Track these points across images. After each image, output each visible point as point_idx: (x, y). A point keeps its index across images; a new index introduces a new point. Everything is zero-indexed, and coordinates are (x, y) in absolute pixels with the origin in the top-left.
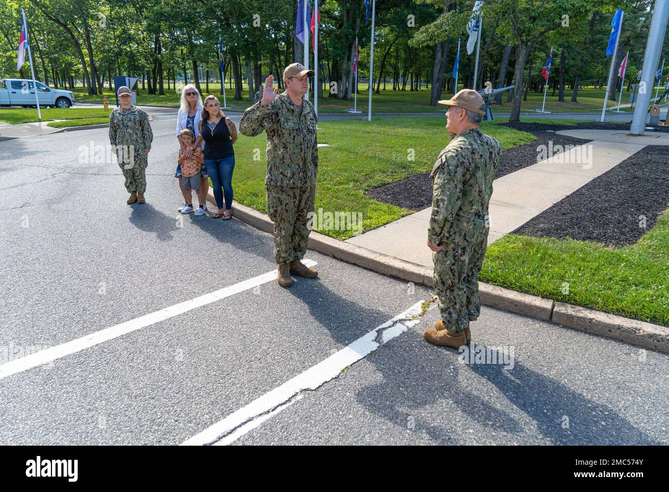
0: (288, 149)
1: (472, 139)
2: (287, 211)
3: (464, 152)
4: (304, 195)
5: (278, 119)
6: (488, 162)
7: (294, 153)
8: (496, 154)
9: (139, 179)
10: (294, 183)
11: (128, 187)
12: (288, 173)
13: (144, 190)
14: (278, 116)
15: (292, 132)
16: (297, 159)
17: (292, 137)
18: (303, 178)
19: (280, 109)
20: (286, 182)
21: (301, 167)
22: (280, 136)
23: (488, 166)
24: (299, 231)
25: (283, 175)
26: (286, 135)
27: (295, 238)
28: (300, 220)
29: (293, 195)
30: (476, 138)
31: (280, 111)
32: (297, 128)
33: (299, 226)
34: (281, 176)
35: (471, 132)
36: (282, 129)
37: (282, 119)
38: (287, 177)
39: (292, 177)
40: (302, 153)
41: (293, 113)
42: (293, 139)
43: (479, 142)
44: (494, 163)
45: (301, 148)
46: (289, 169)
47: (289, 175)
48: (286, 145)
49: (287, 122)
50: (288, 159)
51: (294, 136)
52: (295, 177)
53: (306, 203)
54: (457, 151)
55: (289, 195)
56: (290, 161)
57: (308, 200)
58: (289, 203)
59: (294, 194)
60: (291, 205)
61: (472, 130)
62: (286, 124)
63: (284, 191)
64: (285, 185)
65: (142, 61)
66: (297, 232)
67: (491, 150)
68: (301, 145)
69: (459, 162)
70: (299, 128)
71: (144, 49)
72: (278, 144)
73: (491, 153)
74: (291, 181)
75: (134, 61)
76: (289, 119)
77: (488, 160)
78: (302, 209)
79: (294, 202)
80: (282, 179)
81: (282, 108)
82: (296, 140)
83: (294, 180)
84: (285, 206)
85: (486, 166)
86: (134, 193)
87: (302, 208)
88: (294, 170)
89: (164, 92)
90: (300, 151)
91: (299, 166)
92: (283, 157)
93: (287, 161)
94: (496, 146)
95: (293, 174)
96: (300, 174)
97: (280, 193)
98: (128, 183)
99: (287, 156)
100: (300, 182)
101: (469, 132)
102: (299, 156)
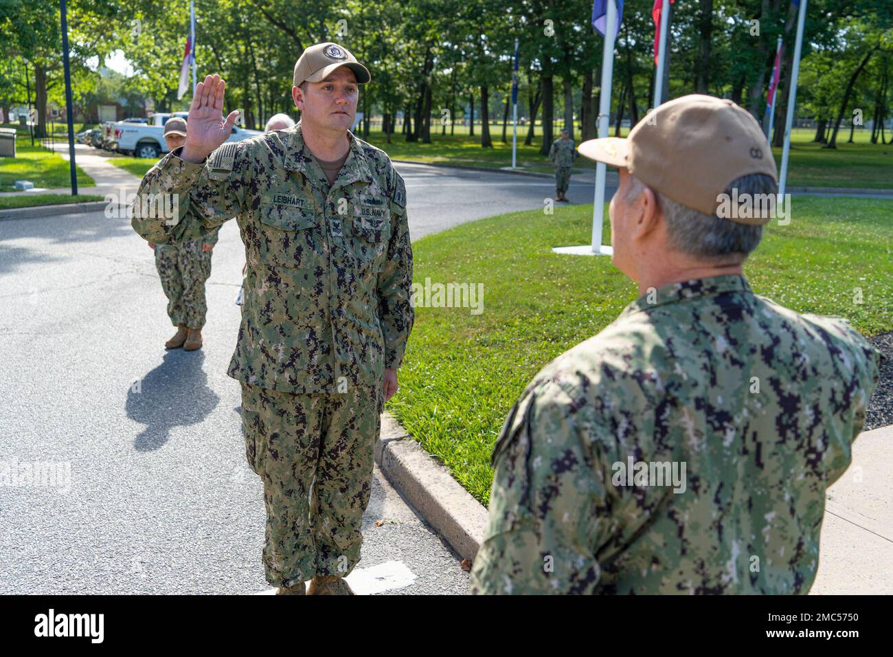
0: (282, 286)
1: (684, 327)
2: (275, 455)
3: (620, 392)
4: (336, 416)
5: (254, 197)
6: (767, 450)
7: (298, 297)
8: (825, 406)
9: (189, 302)
10: (293, 382)
11: (171, 315)
12: (277, 350)
13: (202, 323)
14: (255, 190)
15: (291, 236)
16: (307, 314)
17: (292, 250)
18: (323, 367)
19: (262, 170)
20: (273, 376)
21: (319, 335)
22: (259, 247)
23: (770, 463)
24: (330, 505)
25: (267, 355)
26: (276, 246)
27: (322, 521)
28: (331, 478)
29: (294, 413)
30: (708, 324)
31: (262, 177)
32: (310, 225)
33: (332, 491)
34: (263, 357)
35: (689, 294)
36: (264, 228)
37: (267, 199)
38: (274, 361)
39: (291, 364)
40: (322, 299)
41: (304, 184)
42: (296, 257)
43: (721, 345)
44: (812, 450)
45: (320, 284)
46: (283, 339)
47: (281, 357)
48: (274, 273)
49: (279, 208)
50: (281, 312)
51: (299, 249)
52: (297, 364)
53: (344, 434)
54: (585, 382)
55: (282, 413)
56: (285, 317)
57: (352, 427)
58: (282, 435)
59: (299, 409)
60: (291, 441)
61: (697, 287)
62: (275, 213)
63: (267, 400)
64: (269, 384)
65: (401, 88)
66: (326, 507)
67: (789, 387)
68: (319, 273)
69: (581, 441)
70: (318, 226)
71: (406, 68)
72: (256, 266)
73: (790, 404)
74: (287, 375)
75: (389, 88)
76: (286, 200)
77: (769, 435)
78: (335, 451)
79: (300, 432)
80: (264, 365)
81: (272, 168)
82: (304, 259)
83: (296, 371)
84: (271, 443)
85: (760, 465)
86: (183, 326)
87: (332, 446)
88: (296, 344)
89: (431, 138)
90: (313, 292)
91: (313, 333)
92: (268, 305)
93: (278, 318)
94: (823, 369)
95: (295, 356)
96: (316, 357)
97: (259, 402)
98: (171, 308)
99: (277, 304)
100: (312, 378)
101: (680, 294)
102: (313, 308)
